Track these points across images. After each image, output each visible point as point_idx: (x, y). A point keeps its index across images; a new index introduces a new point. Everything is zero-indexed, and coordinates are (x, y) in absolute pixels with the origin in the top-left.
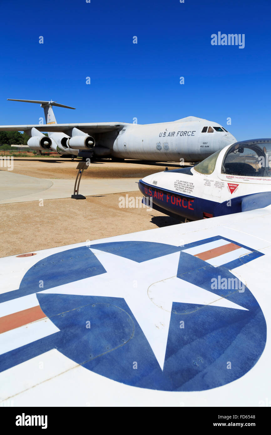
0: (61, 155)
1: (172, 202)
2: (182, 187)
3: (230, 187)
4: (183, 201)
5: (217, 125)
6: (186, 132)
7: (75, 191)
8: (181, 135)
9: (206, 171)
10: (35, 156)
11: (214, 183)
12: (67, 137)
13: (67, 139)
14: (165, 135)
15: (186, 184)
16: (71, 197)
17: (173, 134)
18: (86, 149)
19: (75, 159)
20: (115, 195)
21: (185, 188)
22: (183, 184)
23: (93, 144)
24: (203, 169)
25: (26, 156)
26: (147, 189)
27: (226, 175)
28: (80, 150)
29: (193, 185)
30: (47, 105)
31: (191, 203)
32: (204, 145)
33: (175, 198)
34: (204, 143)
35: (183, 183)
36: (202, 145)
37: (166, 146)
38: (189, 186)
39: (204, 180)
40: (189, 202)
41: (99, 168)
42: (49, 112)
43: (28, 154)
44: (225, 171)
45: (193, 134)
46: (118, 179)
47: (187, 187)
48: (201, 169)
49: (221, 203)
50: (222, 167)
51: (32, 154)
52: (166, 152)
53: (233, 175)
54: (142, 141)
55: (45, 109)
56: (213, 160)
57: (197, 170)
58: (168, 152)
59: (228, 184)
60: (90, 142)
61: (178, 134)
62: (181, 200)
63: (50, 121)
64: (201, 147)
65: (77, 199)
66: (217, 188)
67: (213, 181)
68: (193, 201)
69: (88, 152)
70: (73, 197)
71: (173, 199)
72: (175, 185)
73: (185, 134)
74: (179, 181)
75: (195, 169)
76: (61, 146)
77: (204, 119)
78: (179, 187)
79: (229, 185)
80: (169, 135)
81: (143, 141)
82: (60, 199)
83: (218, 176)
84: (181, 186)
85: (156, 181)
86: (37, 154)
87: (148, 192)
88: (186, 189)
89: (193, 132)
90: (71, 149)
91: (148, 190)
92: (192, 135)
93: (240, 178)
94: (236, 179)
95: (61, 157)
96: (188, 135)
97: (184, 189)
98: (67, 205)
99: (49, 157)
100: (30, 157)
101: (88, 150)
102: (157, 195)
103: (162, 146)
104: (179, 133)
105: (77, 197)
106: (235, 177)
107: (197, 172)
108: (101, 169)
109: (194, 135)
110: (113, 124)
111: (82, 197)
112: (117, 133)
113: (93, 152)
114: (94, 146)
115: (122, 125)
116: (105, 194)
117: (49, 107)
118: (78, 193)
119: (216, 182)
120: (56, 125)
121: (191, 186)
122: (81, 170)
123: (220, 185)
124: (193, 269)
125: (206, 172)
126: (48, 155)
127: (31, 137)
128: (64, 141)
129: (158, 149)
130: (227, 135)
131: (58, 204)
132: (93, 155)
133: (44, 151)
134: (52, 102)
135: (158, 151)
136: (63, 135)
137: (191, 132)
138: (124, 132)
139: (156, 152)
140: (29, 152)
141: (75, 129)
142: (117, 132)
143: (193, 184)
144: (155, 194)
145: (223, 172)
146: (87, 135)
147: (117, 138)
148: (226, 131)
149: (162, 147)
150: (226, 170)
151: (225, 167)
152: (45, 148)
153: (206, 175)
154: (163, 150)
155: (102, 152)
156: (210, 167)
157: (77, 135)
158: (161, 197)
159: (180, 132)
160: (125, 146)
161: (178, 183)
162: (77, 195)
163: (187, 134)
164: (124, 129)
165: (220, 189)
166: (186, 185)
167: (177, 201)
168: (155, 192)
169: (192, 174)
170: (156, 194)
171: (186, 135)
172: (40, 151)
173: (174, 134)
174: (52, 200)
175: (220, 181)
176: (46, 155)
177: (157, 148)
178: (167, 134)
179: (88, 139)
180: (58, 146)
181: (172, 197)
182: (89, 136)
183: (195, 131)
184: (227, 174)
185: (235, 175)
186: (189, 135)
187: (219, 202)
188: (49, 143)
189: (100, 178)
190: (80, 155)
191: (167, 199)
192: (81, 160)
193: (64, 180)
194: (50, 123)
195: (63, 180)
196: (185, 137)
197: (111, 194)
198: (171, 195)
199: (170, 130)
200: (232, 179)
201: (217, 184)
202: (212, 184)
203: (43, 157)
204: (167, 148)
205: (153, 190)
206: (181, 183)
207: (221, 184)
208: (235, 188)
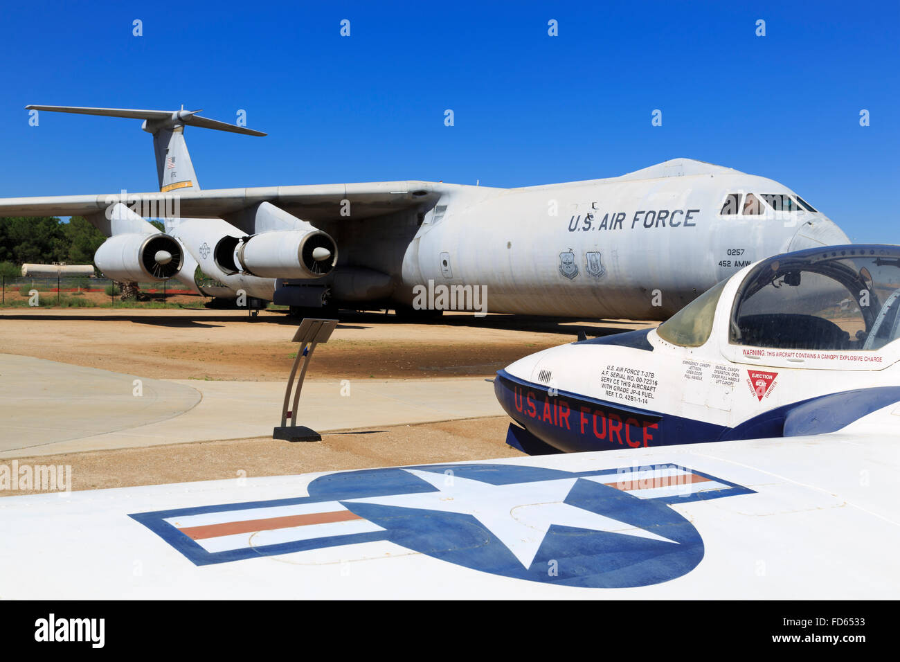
0: (209, 299)
1: (595, 431)
2: (623, 387)
3: (754, 380)
4: (627, 426)
5: (777, 188)
6: (663, 215)
7: (287, 414)
8: (648, 223)
9: (689, 338)
10: (114, 305)
11: (712, 370)
12: (237, 233)
13: (236, 241)
14: (590, 224)
15: (636, 377)
16: (272, 434)
17: (619, 219)
18: (303, 275)
19: (262, 313)
20: (418, 427)
21: (631, 389)
22: (626, 377)
23: (331, 259)
24: (682, 333)
25: (82, 304)
26: (521, 397)
27: (742, 348)
28: (280, 281)
29: (654, 379)
30: (167, 123)
31: (650, 432)
32: (733, 259)
33: (604, 419)
34: (731, 252)
35: (626, 375)
36: (726, 258)
37: (595, 265)
38: (642, 383)
39: (685, 362)
40: (645, 429)
41: (351, 343)
42: (170, 146)
43: (88, 296)
44: (739, 335)
45: (689, 221)
46: (425, 380)
47: (638, 386)
48: (676, 331)
49: (733, 427)
50: (731, 326)
51: (101, 297)
52: (594, 283)
53: (762, 346)
54: (507, 244)
55: (156, 136)
56: (709, 306)
57: (663, 334)
58: (602, 283)
59: (750, 372)
60: (321, 252)
61: (636, 219)
62: (620, 424)
63: (176, 180)
64: (720, 264)
65: (294, 439)
66: (720, 384)
67: (708, 366)
68: (655, 426)
69: (309, 286)
70: (279, 433)
71: (599, 422)
72: (603, 379)
73: (660, 221)
74: (615, 369)
75: (660, 333)
76: (212, 267)
77: (729, 167)
78: (614, 385)
79: (751, 376)
80: (603, 226)
81: (509, 245)
82: (239, 439)
83: (720, 351)
84: (620, 383)
85: (547, 369)
86: (119, 297)
87: (526, 407)
88: (634, 392)
89: (689, 211)
90: (249, 278)
91: (525, 401)
92: (686, 225)
93: (781, 354)
94: (770, 358)
95: (209, 306)
96: (671, 223)
97: (630, 391)
98: (261, 459)
99: (165, 308)
100: (95, 306)
101: (307, 280)
102: (553, 417)
103: (580, 261)
104: (641, 217)
105: (292, 433)
106: (766, 354)
107: (665, 342)
108: (360, 348)
109: (694, 225)
110: (401, 187)
111: (309, 436)
112: (416, 220)
113: (329, 286)
114: (334, 265)
115: (433, 192)
116: (382, 427)
117: (172, 130)
118: (294, 422)
119: (717, 367)
120: (195, 192)
121: (648, 384)
122: (309, 345)
123: (728, 376)
124: (596, 497)
125: (689, 341)
126: (161, 298)
127: (110, 235)
128: (225, 251)
129: (567, 275)
130: (815, 224)
131: (233, 454)
132: (327, 298)
133: (146, 286)
134: (183, 113)
135: (567, 282)
136: (222, 229)
137: (682, 213)
138: (441, 214)
139: (558, 286)
140: (88, 289)
141: (266, 207)
142: (416, 216)
143: (653, 375)
144: (545, 411)
145: (733, 338)
146: (306, 229)
147: (416, 237)
148: (811, 209)
149: (581, 268)
150: (742, 332)
151: (739, 325)
152: (156, 275)
153: (690, 349)
154: (582, 279)
155: (362, 286)
156: (699, 326)
157: (274, 229)
158: (563, 418)
159: (643, 212)
160: (445, 263)
161: (613, 375)
162: (293, 427)
163: (667, 221)
164: (440, 203)
165: (728, 388)
166: (635, 379)
167: (612, 428)
168: (547, 405)
169: (650, 348)
170: (549, 411)
171: (664, 225)
172: (134, 285)
173: (620, 221)
174: (211, 444)
175: (728, 365)
176: (153, 302)
177: (562, 272)
178: (596, 222)
179: (311, 243)
180: (199, 266)
181: (595, 417)
182: (315, 230)
183: (698, 211)
184: (744, 344)
185: (766, 346)
186: (674, 223)
187: (728, 426)
188: (173, 257)
189: (361, 377)
190: (279, 298)
191: (582, 423)
192: (285, 315)
193: (236, 382)
194: (175, 186)
195: (234, 382)
196: (662, 233)
197: (405, 425)
198: (592, 413)
199: (609, 208)
200: (758, 358)
201: (719, 373)
202: (707, 373)
203: (141, 307)
204: (596, 269)
205: (538, 398)
206: (620, 373)
207: (731, 372)
208: (769, 382)
